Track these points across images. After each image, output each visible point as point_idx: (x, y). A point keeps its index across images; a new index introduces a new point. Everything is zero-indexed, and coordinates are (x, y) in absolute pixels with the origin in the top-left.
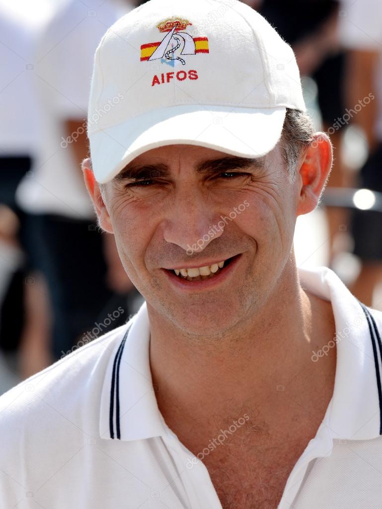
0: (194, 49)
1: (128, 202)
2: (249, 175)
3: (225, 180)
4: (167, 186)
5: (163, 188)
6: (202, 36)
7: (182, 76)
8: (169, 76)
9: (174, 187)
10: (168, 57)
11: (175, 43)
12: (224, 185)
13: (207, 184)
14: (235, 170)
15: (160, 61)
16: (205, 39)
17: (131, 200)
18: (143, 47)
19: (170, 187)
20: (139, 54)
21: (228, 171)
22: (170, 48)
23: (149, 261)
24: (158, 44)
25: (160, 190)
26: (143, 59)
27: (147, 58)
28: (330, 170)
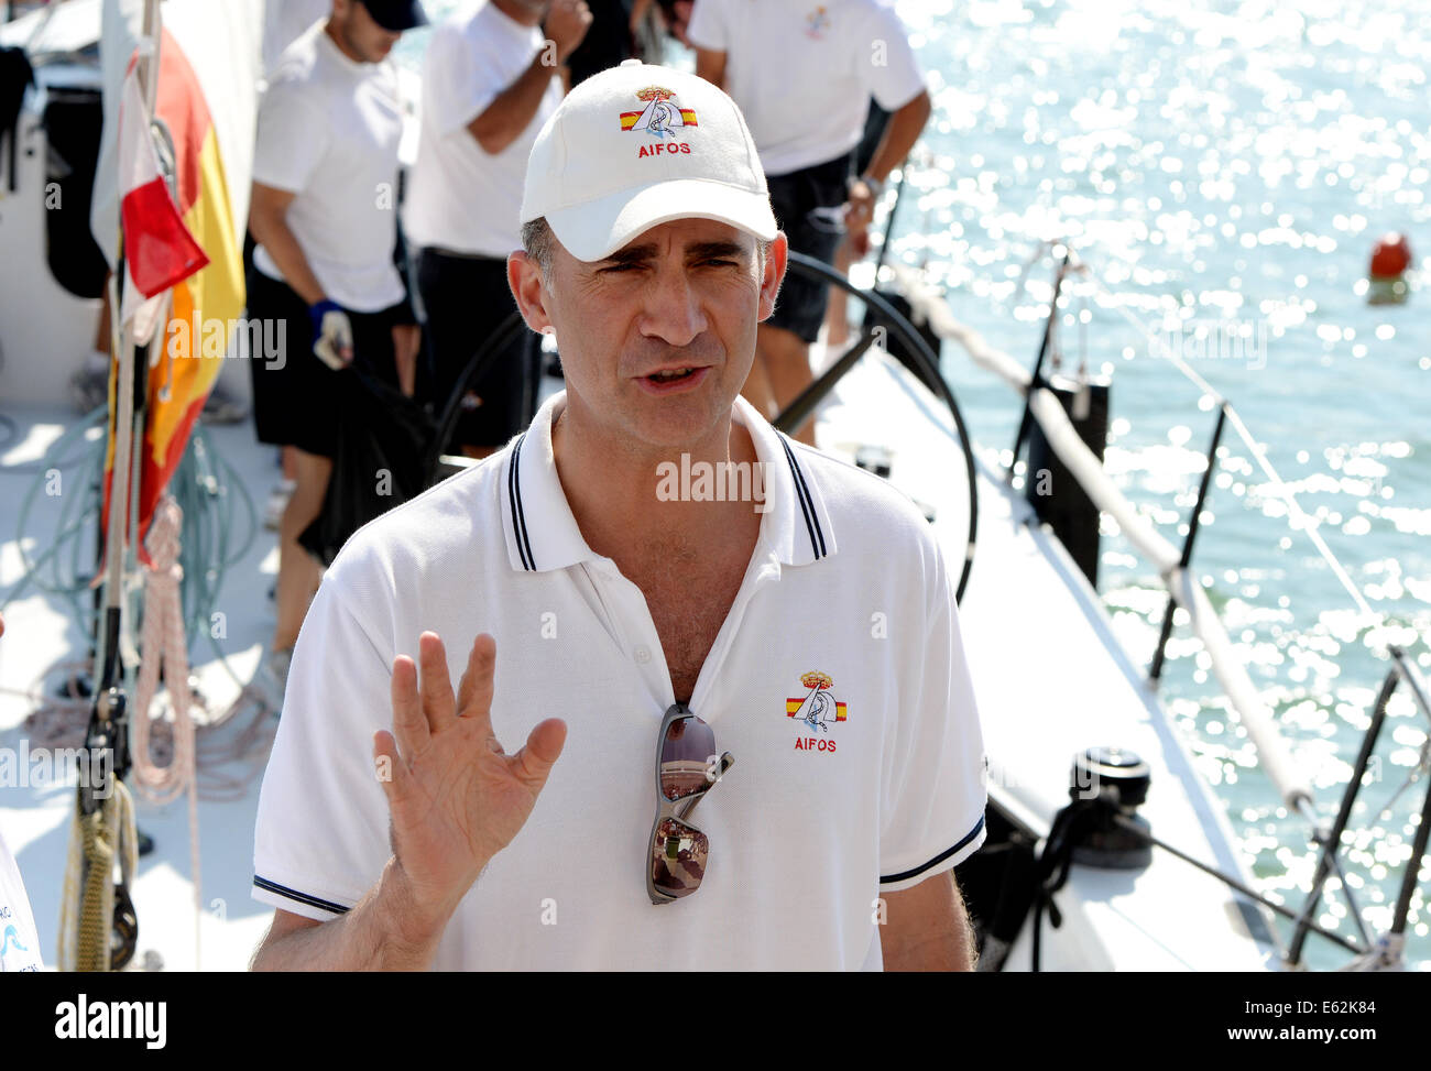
0: (682, 121)
1: (596, 292)
2: (735, 264)
3: (713, 268)
4: (644, 272)
5: (640, 273)
6: (688, 108)
7: (673, 149)
8: (659, 148)
9: (655, 272)
10: (655, 126)
11: (661, 114)
12: (710, 273)
13: (690, 271)
14: (722, 258)
15: (645, 131)
16: (691, 111)
17: (599, 290)
18: (623, 116)
19: (649, 272)
20: (619, 123)
21: (717, 258)
22: (654, 118)
23: (623, 367)
24: (641, 113)
25: (638, 277)
26: (624, 129)
27: (630, 128)
28: (784, 275)
